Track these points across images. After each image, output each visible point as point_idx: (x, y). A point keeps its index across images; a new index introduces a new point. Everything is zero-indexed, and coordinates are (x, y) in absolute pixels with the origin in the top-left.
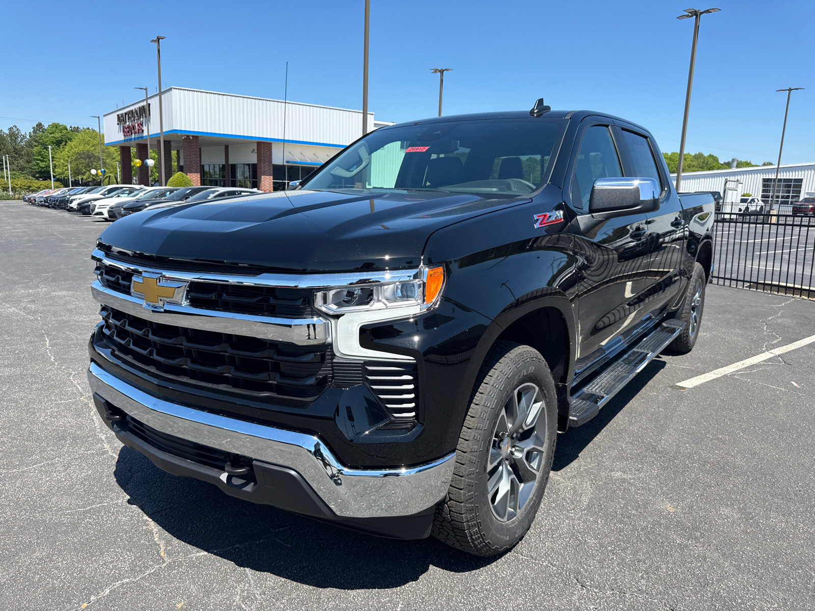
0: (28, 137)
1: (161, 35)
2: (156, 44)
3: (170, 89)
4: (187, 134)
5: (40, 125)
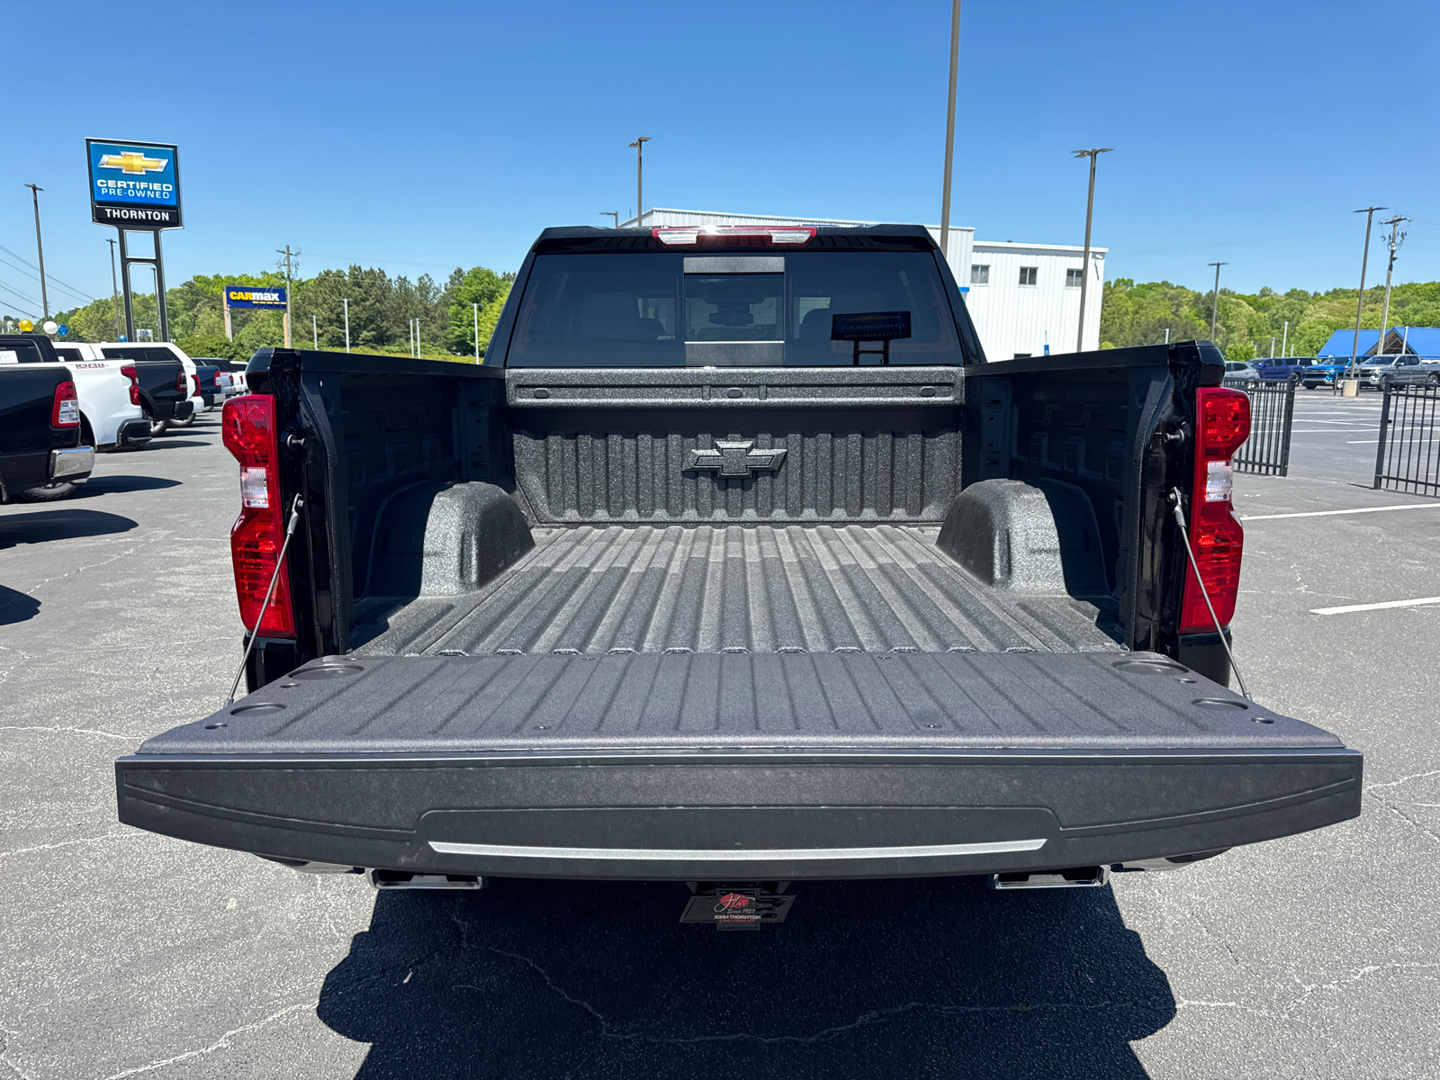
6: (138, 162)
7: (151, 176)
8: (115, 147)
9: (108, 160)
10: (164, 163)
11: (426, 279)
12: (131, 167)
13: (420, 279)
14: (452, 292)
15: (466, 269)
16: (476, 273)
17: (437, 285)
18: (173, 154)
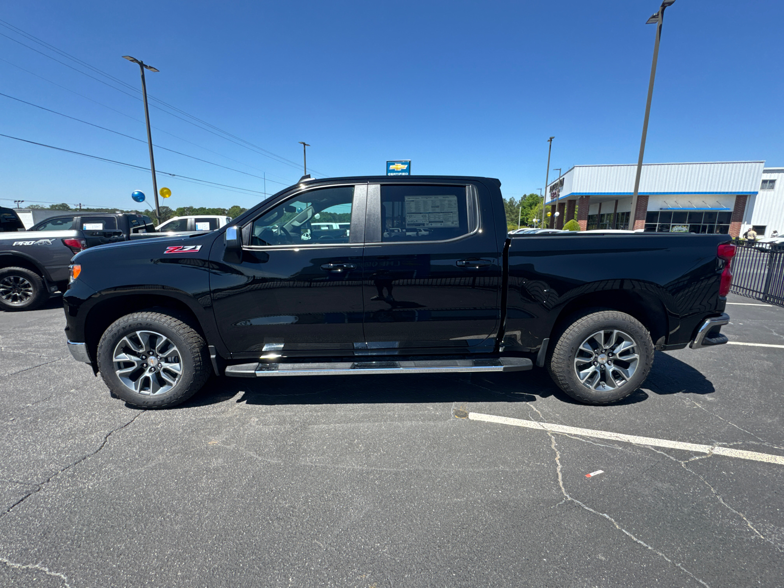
0: (518, 203)
1: (552, 136)
2: (549, 142)
3: (574, 168)
4: (581, 195)
5: (525, 196)
6: (400, 167)
7: (403, 171)
8: (393, 163)
9: (392, 167)
10: (406, 166)
11: (512, 199)
12: (397, 169)
13: (510, 199)
14: (521, 204)
15: (528, 195)
16: (531, 196)
17: (516, 201)
18: (409, 164)
